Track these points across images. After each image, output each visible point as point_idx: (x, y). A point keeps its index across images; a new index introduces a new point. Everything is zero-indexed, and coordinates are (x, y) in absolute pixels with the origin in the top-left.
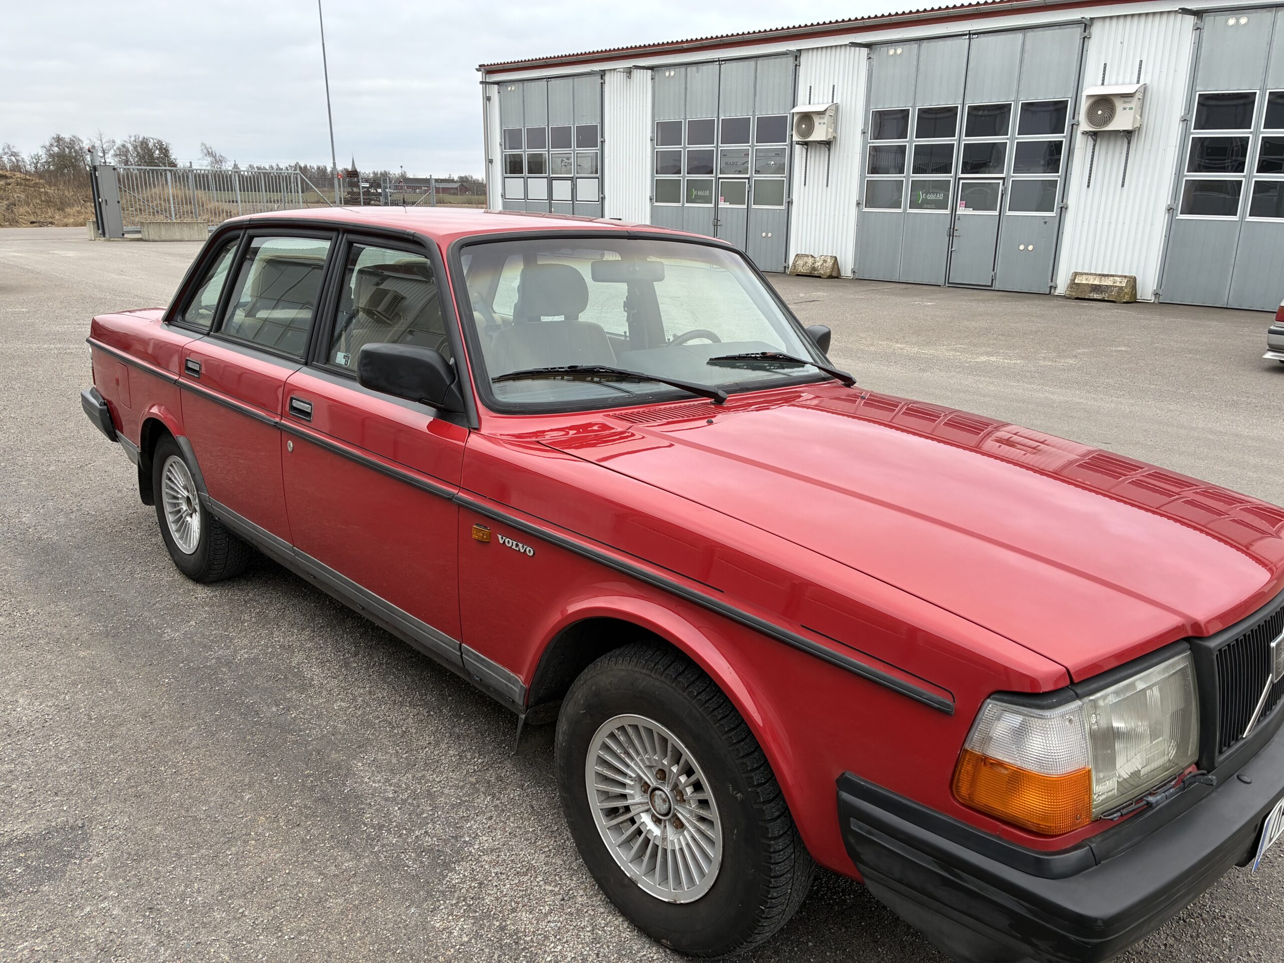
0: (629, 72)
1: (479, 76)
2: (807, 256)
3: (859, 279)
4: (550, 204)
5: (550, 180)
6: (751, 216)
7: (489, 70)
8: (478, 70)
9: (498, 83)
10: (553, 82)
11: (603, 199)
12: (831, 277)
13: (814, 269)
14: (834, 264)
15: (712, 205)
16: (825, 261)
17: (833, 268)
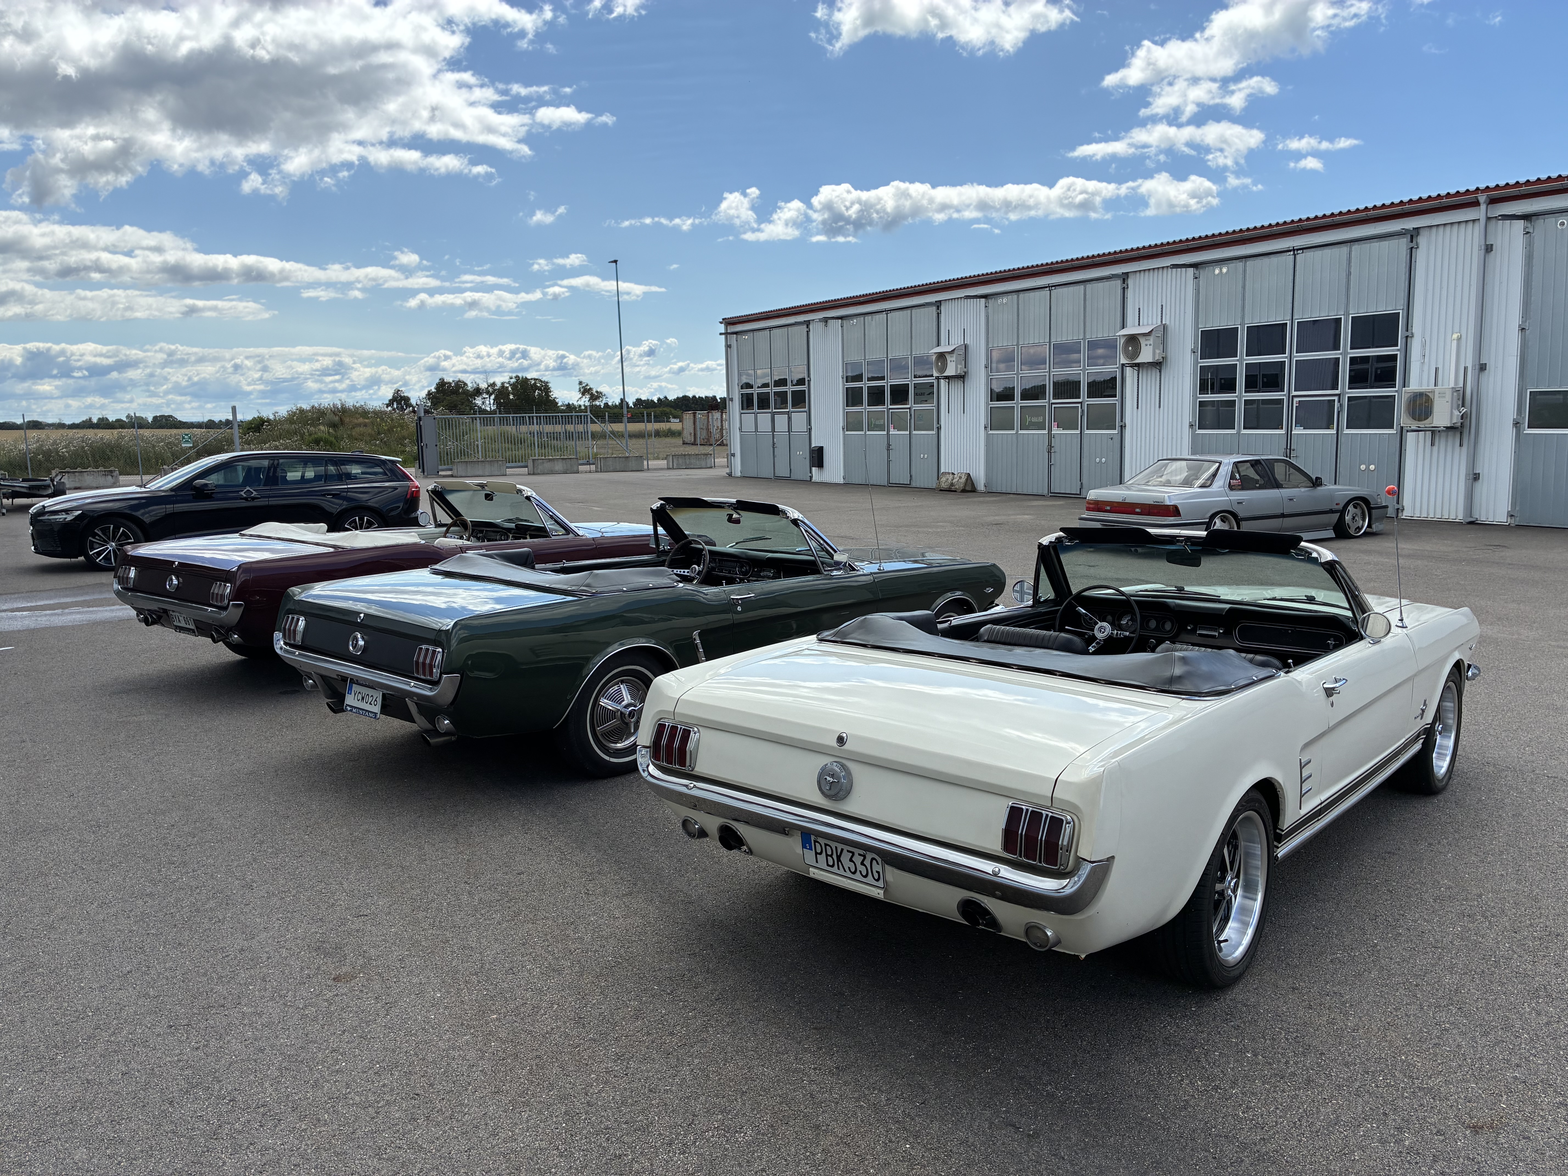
0: (826, 320)
1: (722, 328)
2: (949, 473)
3: (989, 493)
4: (773, 435)
5: (773, 415)
6: (913, 440)
7: (729, 322)
8: (721, 323)
9: (736, 333)
10: (775, 331)
11: (810, 429)
12: (964, 491)
13: (952, 484)
14: (967, 480)
15: (885, 433)
16: (960, 478)
17: (966, 484)
